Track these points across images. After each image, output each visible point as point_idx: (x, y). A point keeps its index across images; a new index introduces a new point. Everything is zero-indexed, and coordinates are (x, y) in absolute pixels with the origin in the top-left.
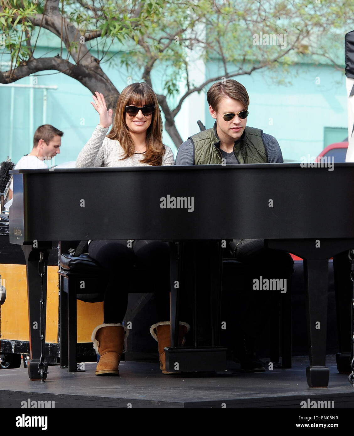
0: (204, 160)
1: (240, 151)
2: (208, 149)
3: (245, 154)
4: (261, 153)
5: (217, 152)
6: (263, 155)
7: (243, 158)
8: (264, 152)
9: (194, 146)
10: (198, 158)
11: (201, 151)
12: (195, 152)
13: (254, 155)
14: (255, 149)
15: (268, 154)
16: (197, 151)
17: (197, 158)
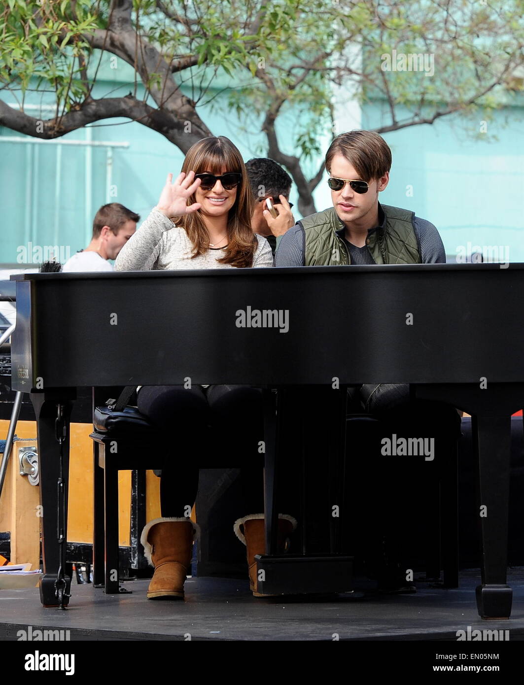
0: (320, 258)
1: (377, 245)
2: (326, 240)
3: (386, 250)
4: (411, 249)
5: (340, 245)
6: (415, 251)
7: (383, 255)
8: (416, 247)
9: (304, 235)
10: (311, 255)
11: (315, 244)
12: (306, 245)
13: (400, 252)
14: (401, 243)
15: (421, 250)
16: (309, 244)
17: (309, 254)
